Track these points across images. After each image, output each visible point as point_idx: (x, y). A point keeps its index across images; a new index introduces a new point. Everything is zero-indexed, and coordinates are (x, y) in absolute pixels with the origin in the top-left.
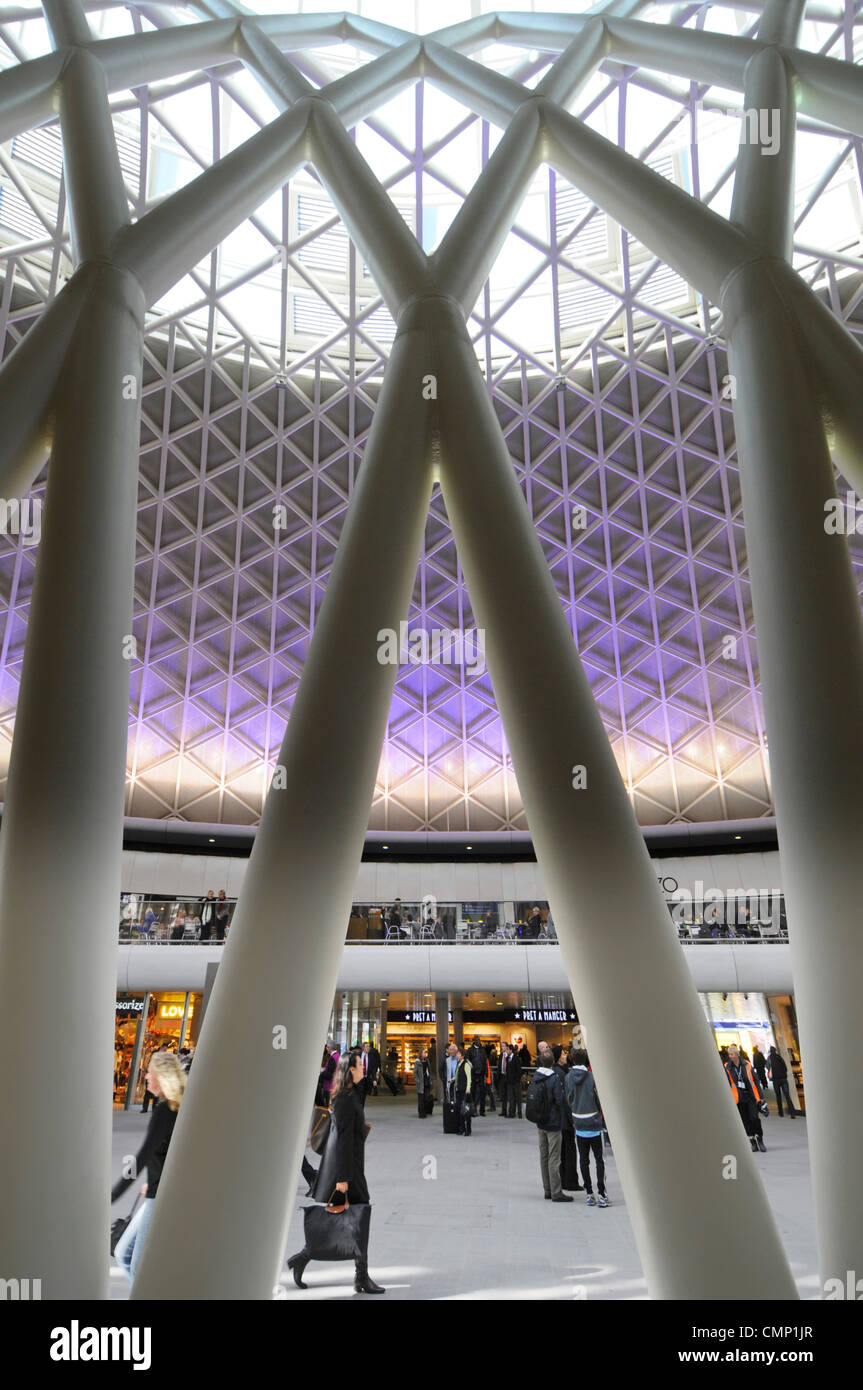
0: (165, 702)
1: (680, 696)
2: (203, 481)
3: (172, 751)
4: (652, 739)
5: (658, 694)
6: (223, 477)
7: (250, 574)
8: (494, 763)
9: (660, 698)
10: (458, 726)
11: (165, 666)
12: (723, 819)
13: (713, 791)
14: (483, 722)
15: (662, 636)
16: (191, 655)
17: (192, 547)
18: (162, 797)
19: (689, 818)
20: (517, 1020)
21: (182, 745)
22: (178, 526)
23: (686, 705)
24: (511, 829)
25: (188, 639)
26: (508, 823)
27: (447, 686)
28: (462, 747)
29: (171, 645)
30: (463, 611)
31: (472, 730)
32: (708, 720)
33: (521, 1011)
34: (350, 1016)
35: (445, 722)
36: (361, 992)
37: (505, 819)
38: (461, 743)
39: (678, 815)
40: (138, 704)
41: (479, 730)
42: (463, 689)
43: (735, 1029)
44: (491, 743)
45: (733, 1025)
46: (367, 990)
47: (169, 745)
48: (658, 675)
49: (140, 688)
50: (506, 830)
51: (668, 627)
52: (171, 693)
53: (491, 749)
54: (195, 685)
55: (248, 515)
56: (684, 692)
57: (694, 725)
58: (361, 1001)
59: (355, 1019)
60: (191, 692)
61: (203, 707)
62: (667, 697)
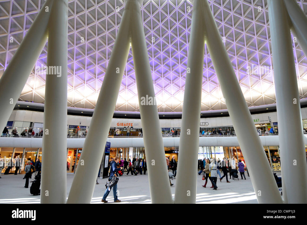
0: (91, 80)
1: (212, 81)
2: (97, 23)
3: (94, 93)
4: (206, 91)
5: (207, 80)
6: (102, 22)
7: (110, 48)
8: (170, 96)
9: (207, 81)
10: (162, 87)
11: (91, 71)
12: (220, 109)
13: (218, 103)
14: (167, 87)
15: (208, 67)
16: (97, 69)
17: (95, 40)
18: (93, 104)
19: (213, 109)
20: (173, 153)
21: (96, 91)
22: (91, 35)
23: (213, 83)
24: (174, 112)
25: (96, 64)
26: (173, 110)
27: (159, 78)
28: (163, 93)
29: (92, 66)
30: (163, 60)
31: (165, 89)
32: (218, 87)
33: (174, 151)
34: (137, 153)
35: (159, 86)
36: (140, 147)
37: (172, 109)
38: (162, 91)
39: (210, 108)
40: (85, 81)
41: (166, 88)
42: (163, 79)
43: (219, 154)
44: (169, 92)
45: (219, 153)
46: (141, 147)
47: (93, 91)
48: (207, 76)
49: (85, 76)
50: (172, 112)
51: (210, 64)
52: (93, 78)
53: (169, 93)
54: (99, 76)
55: (109, 33)
56: (213, 80)
57: (215, 88)
58: (140, 149)
59: (139, 153)
60: (98, 78)
61: (101, 82)
62: (209, 81)
